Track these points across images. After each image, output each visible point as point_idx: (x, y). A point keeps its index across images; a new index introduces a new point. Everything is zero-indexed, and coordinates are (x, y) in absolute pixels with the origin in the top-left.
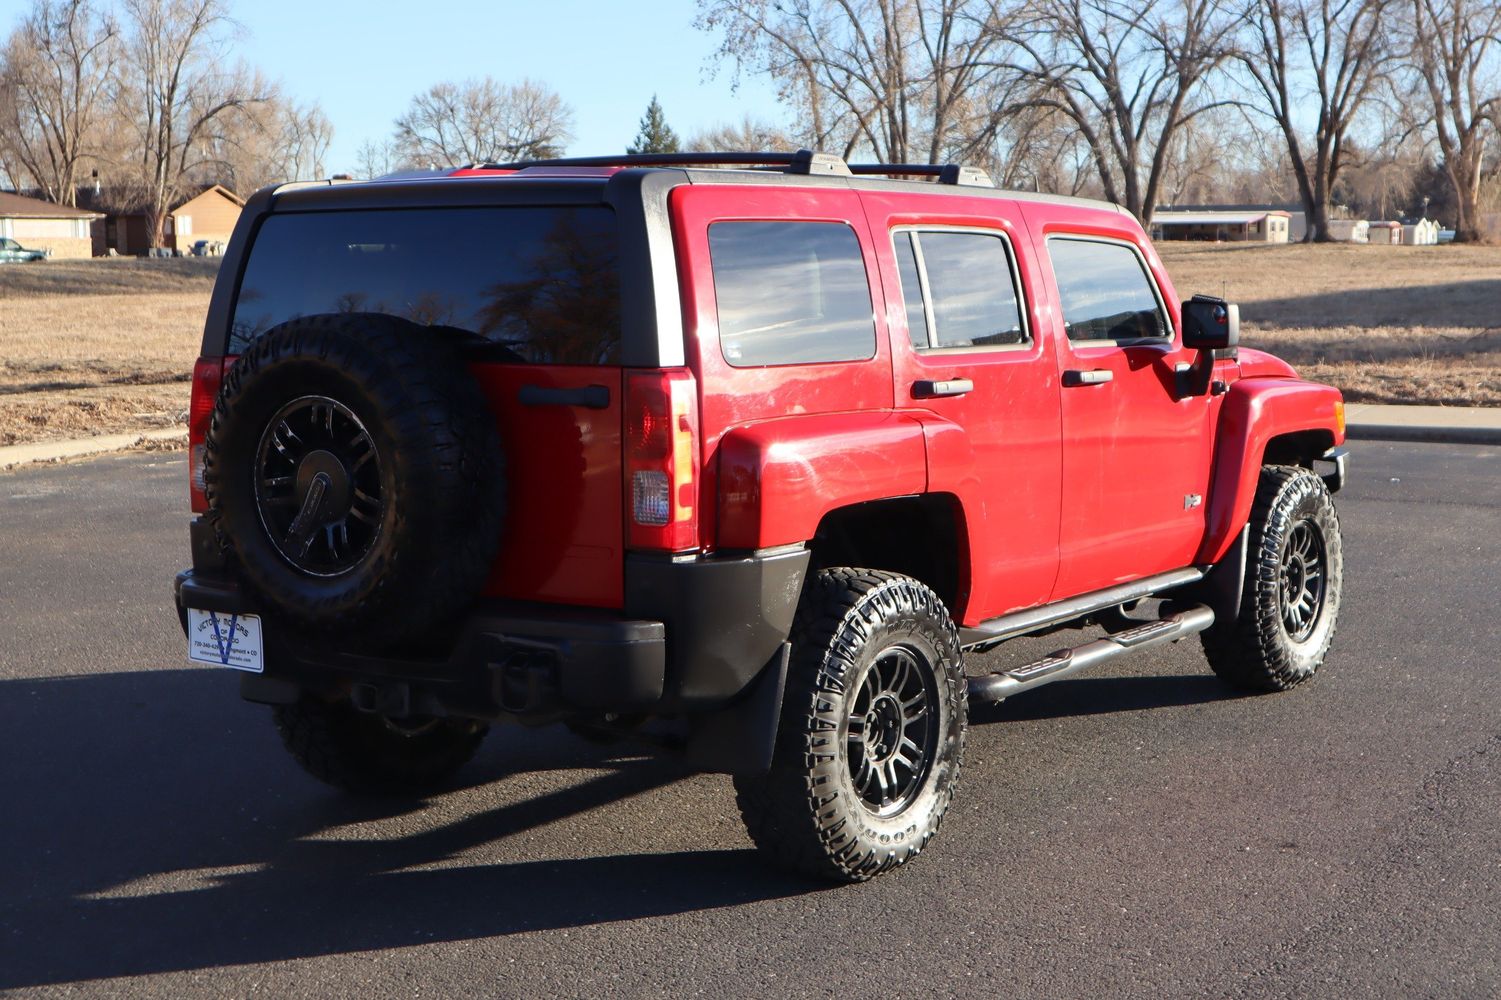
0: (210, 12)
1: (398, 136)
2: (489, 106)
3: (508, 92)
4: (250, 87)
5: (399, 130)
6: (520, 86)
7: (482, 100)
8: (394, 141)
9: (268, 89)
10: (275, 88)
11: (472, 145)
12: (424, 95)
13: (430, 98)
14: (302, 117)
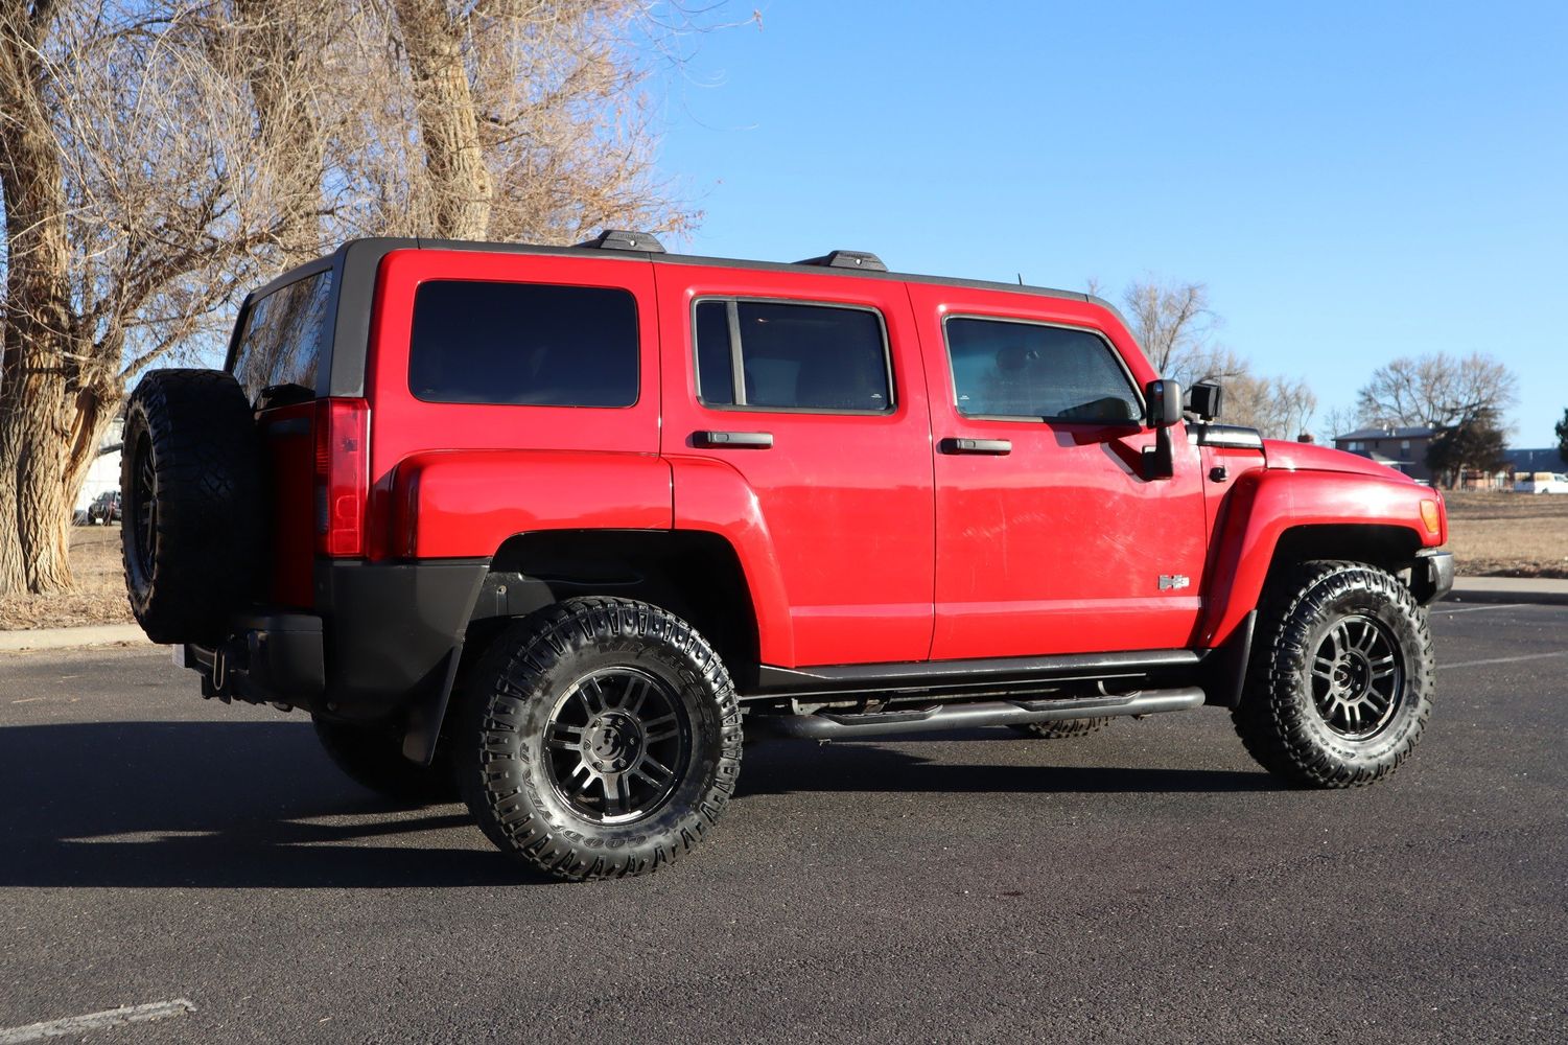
0: (1194, 306)
1: (1361, 403)
2: (1440, 377)
3: (1458, 364)
4: (1223, 364)
5: (1362, 399)
6: (1469, 359)
7: (1434, 371)
8: (1358, 408)
9: (1238, 366)
10: (1245, 365)
11: (1425, 410)
12: (1384, 369)
13: (1388, 371)
14: (1290, 391)
